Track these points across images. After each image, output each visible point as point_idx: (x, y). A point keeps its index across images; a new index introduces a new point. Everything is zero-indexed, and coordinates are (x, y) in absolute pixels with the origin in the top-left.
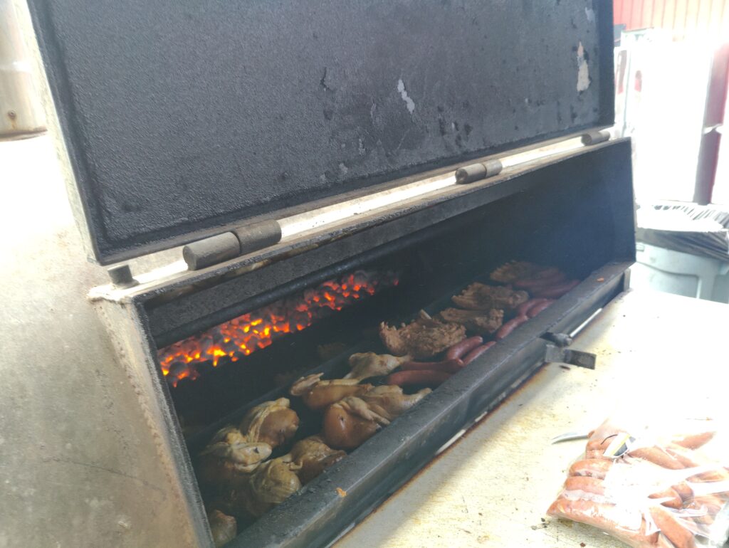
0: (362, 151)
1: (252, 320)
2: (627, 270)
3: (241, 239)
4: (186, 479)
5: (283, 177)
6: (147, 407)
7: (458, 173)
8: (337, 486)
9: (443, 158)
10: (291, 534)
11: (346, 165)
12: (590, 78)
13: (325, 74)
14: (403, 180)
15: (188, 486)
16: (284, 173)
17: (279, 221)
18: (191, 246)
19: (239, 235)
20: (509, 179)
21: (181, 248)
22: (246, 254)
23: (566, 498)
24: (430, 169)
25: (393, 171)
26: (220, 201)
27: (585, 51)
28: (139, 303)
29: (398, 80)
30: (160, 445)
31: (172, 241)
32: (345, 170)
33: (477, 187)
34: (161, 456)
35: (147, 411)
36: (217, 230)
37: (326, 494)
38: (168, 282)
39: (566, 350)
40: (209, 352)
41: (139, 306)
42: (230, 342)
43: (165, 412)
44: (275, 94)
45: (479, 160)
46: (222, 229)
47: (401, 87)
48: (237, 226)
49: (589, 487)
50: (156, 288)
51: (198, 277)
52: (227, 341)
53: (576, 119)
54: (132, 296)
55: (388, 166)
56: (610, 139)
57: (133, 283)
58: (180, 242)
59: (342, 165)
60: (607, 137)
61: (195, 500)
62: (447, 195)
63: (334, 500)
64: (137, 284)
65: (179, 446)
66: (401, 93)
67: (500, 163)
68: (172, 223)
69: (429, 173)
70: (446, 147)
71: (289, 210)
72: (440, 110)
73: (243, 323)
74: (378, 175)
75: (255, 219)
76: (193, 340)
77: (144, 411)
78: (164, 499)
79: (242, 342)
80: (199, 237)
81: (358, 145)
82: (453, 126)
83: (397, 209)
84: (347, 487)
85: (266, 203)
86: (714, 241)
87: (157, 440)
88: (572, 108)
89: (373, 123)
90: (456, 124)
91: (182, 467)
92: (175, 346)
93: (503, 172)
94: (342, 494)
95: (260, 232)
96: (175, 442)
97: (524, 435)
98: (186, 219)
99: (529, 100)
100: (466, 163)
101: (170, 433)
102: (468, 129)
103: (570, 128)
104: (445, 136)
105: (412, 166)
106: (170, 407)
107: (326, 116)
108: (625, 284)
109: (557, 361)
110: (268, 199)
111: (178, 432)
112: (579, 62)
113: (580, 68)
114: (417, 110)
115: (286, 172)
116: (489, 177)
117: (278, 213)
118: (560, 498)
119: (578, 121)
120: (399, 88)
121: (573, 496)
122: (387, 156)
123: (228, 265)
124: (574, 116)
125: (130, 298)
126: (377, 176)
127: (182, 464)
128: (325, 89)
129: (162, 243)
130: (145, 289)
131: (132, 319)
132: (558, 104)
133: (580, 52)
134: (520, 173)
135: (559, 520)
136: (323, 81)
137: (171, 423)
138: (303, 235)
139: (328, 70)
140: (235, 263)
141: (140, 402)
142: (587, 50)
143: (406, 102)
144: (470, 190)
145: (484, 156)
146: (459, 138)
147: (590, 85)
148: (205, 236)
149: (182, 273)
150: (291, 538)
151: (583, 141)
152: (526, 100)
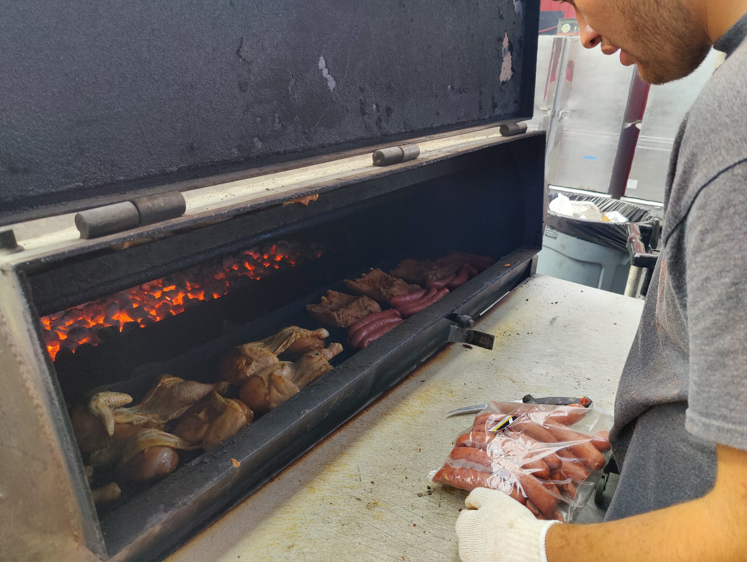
0: (278, 126)
1: (164, 286)
2: (535, 257)
3: (141, 210)
4: (68, 449)
5: (192, 148)
6: (29, 376)
7: (375, 155)
8: (232, 457)
9: (362, 139)
10: (180, 503)
11: (260, 140)
12: (513, 69)
13: (242, 43)
14: (319, 158)
15: (71, 457)
16: (192, 144)
17: (184, 194)
18: (84, 214)
19: (139, 205)
20: (425, 164)
21: (73, 215)
22: (145, 225)
23: (451, 466)
24: (348, 149)
25: (310, 149)
26: (120, 168)
27: (509, 42)
28: (21, 271)
29: (320, 56)
30: (42, 415)
31: (63, 206)
32: (259, 145)
33: (392, 171)
34: (43, 426)
35: (29, 381)
36: (115, 198)
37: (220, 465)
38: (57, 250)
39: (469, 331)
40: (115, 318)
41: (22, 273)
42: (139, 308)
43: (48, 383)
44: (185, 60)
45: (398, 143)
46: (122, 197)
47: (322, 63)
48: (137, 196)
49: (472, 456)
50: (42, 256)
51: (90, 247)
52: (135, 306)
53: (497, 109)
54: (13, 264)
55: (304, 143)
56: (527, 132)
57: (18, 249)
58: (73, 208)
59: (256, 139)
60: (524, 130)
61: (77, 471)
62: (360, 177)
63: (226, 471)
64: (22, 250)
65: (61, 417)
66: (322, 70)
67: (418, 148)
68: (65, 188)
69: (347, 153)
70: (366, 127)
71: (196, 182)
72: (362, 90)
73: (153, 288)
74: (294, 152)
75: (158, 189)
76: (97, 304)
77: (26, 381)
78: (45, 469)
79: (153, 308)
80: (94, 205)
81: (275, 120)
82: (374, 106)
83: (309, 188)
84: (242, 458)
85: (172, 173)
86: (618, 232)
87: (39, 411)
88: (493, 98)
89: (291, 99)
90: (377, 106)
91: (65, 438)
92: (76, 309)
93: (420, 156)
94: (236, 464)
95: (162, 204)
96: (58, 413)
97: (422, 409)
98: (82, 184)
99: (452, 87)
100: (385, 145)
101: (52, 404)
102: (389, 110)
103: (490, 117)
104: (365, 117)
105: (330, 145)
106: (53, 379)
107: (241, 87)
108: (532, 270)
109: (460, 341)
110: (174, 169)
111: (61, 404)
112: (503, 53)
113: (504, 59)
114: (338, 89)
115: (195, 142)
116: (405, 161)
117: (185, 184)
118: (446, 466)
119: (498, 111)
120: (320, 64)
121: (457, 465)
122: (304, 133)
123: (124, 236)
124: (495, 106)
125: (11, 266)
126: (292, 152)
127: (65, 435)
128: (241, 60)
129: (52, 209)
130: (30, 257)
131: (14, 287)
132: (481, 93)
133: (505, 43)
134: (436, 159)
135: (443, 487)
136: (238, 51)
137: (54, 394)
138: (210, 209)
139: (244, 40)
140: (132, 234)
141: (21, 371)
142: (512, 42)
143: (326, 79)
144: (385, 173)
145: (402, 140)
146: (380, 120)
147: (512, 76)
148: (101, 203)
149: (73, 241)
150: (179, 507)
151: (501, 131)
152: (449, 87)
